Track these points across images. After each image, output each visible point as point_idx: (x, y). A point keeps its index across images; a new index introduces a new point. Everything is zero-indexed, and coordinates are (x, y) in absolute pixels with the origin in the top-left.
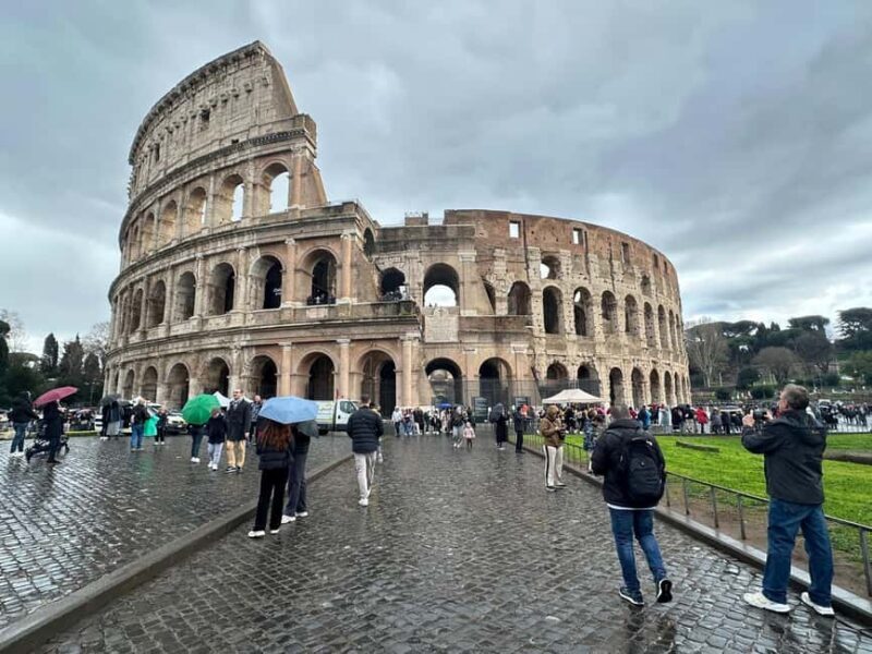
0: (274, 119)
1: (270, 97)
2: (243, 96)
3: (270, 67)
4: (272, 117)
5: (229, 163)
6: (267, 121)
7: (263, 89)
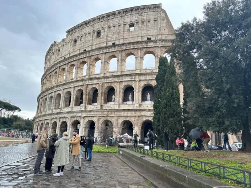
0: (167, 33)
1: (165, 25)
2: (152, 22)
3: (164, 14)
4: (167, 32)
5: (148, 46)
6: (165, 33)
7: (162, 21)
